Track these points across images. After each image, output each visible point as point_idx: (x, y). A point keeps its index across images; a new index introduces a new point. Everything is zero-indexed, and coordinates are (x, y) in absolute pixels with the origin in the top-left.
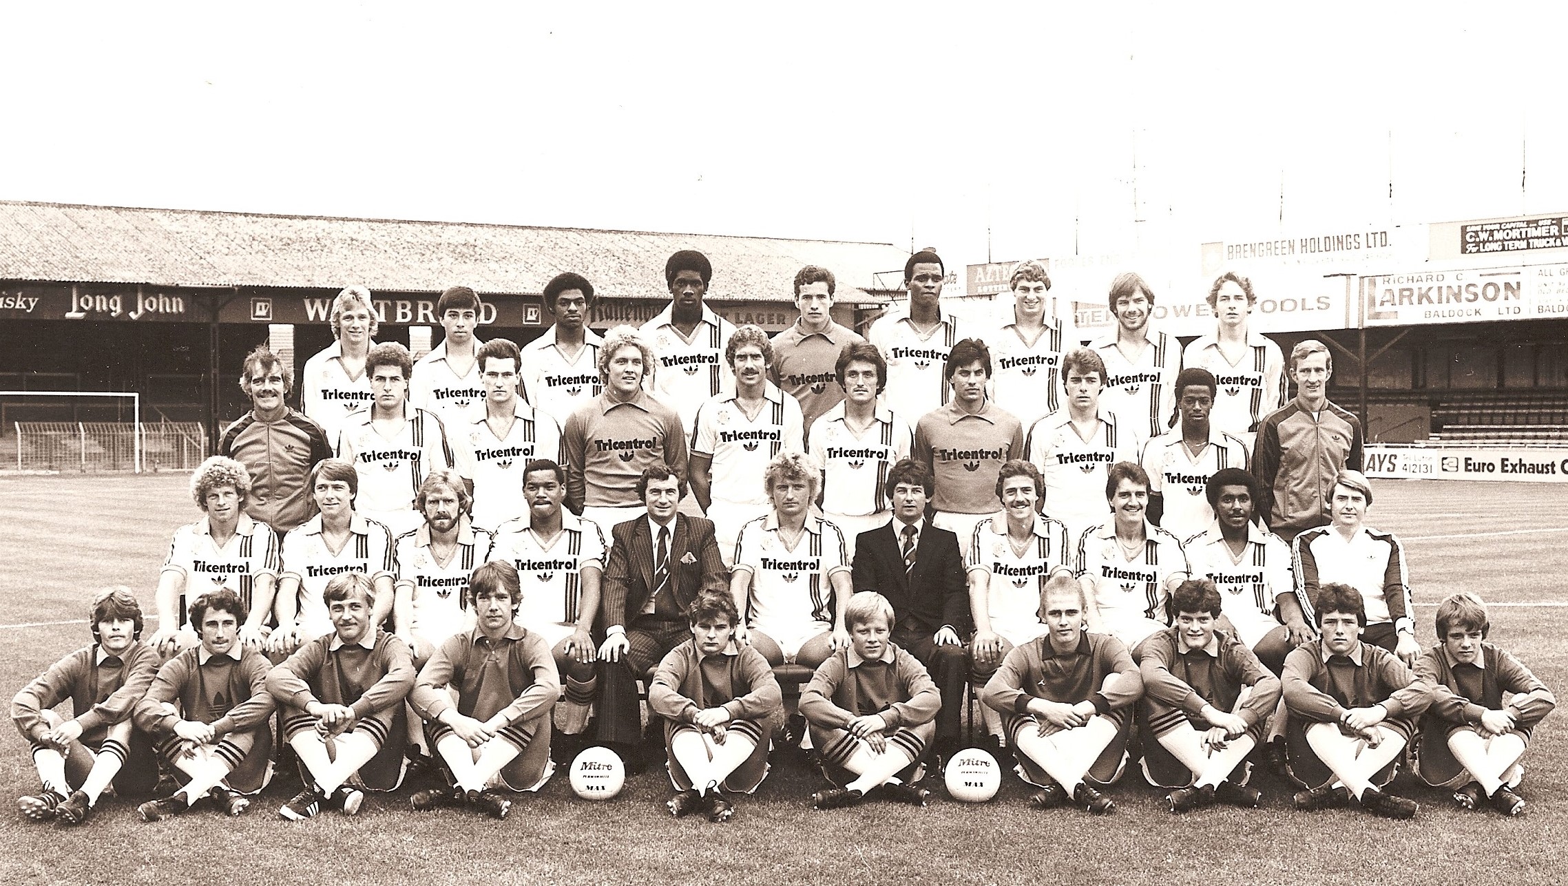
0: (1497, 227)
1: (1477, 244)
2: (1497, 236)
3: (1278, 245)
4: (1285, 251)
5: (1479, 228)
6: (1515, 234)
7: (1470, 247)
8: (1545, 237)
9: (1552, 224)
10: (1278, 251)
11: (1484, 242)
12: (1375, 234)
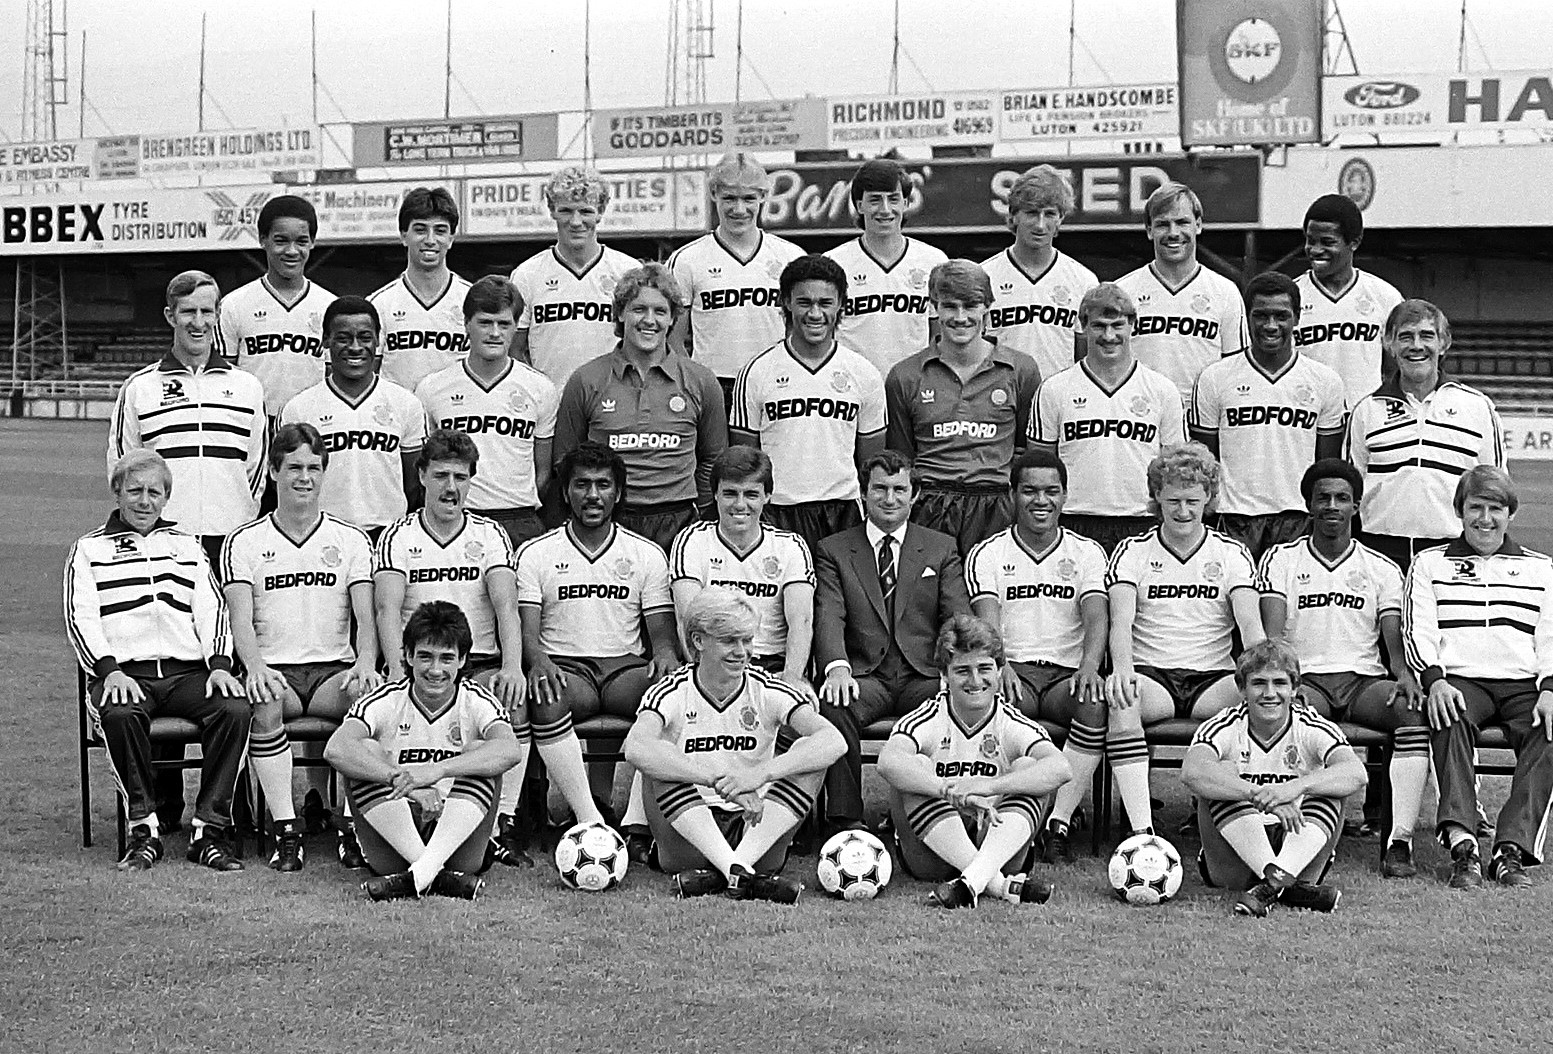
0: (421, 131)
1: (401, 150)
2: (422, 141)
3: (198, 143)
4: (204, 151)
5: (402, 131)
6: (438, 140)
7: (395, 154)
8: (467, 146)
9: (475, 130)
10: (198, 150)
11: (409, 148)
12: (297, 133)
